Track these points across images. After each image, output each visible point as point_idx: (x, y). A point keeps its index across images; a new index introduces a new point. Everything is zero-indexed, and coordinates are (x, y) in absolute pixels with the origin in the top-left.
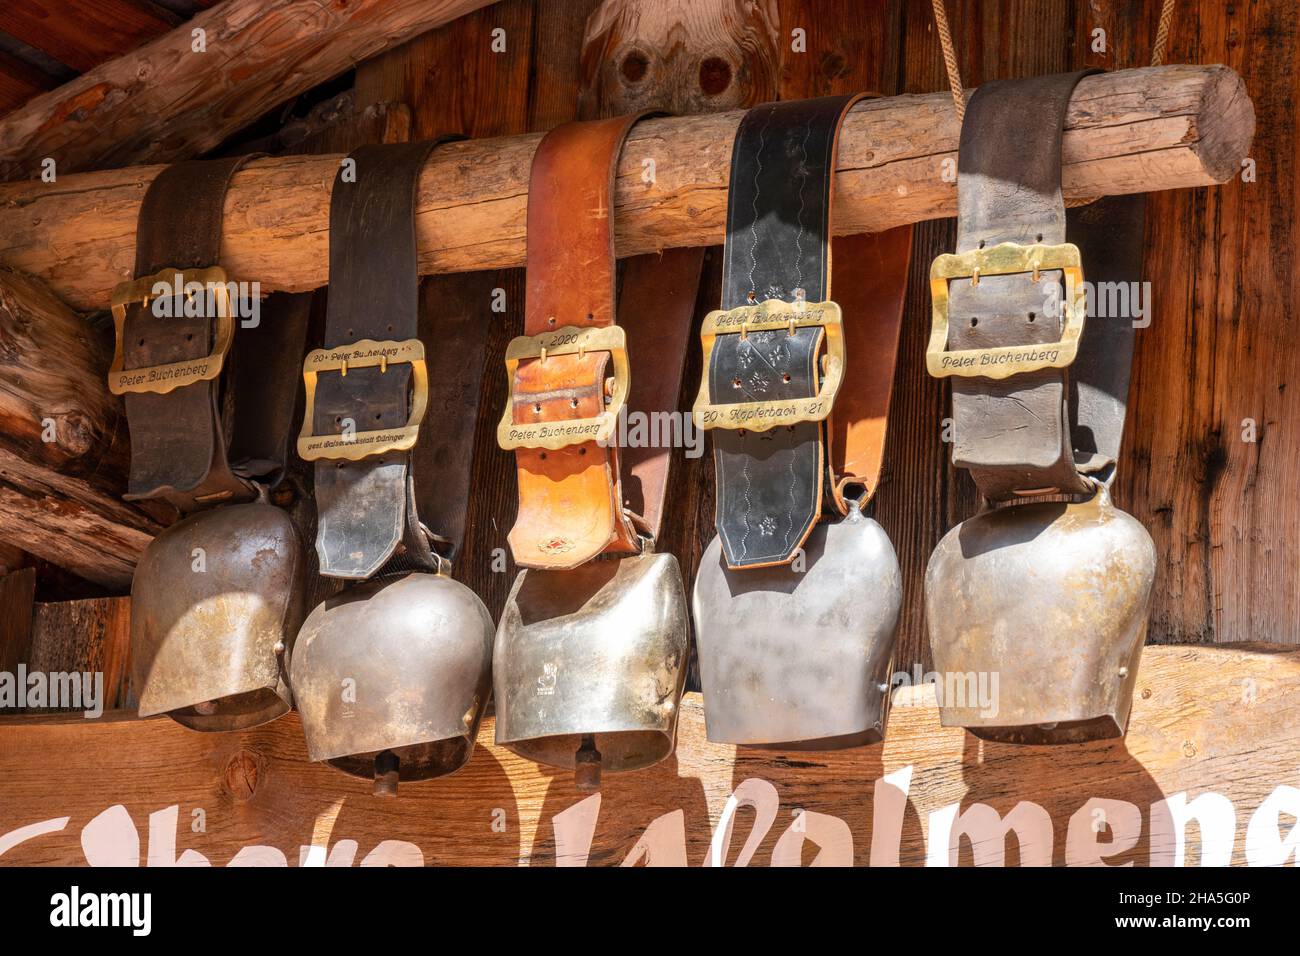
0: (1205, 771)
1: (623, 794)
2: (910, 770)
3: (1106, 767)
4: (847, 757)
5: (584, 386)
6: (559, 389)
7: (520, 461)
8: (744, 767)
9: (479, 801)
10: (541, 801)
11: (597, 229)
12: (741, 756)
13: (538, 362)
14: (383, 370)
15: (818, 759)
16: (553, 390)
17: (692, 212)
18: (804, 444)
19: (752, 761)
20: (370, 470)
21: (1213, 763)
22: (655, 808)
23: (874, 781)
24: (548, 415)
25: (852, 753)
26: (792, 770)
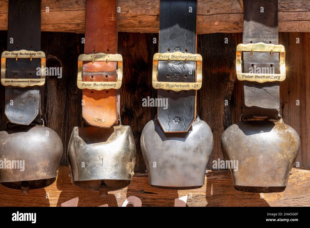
0: (284, 203)
1: (87, 198)
2: (187, 196)
3: (253, 200)
4: (165, 191)
5: (110, 72)
6: (100, 72)
7: (84, 93)
8: (129, 192)
9: (34, 197)
10: (58, 198)
11: (111, 24)
12: (129, 189)
13: (91, 63)
14: (31, 60)
15: (155, 191)
16: (98, 72)
17: (140, 22)
18: (190, 97)
19: (132, 191)
20: (27, 91)
21: (287, 201)
22: (98, 203)
23: (174, 199)
24: (96, 80)
25: (166, 191)
26: (146, 194)
